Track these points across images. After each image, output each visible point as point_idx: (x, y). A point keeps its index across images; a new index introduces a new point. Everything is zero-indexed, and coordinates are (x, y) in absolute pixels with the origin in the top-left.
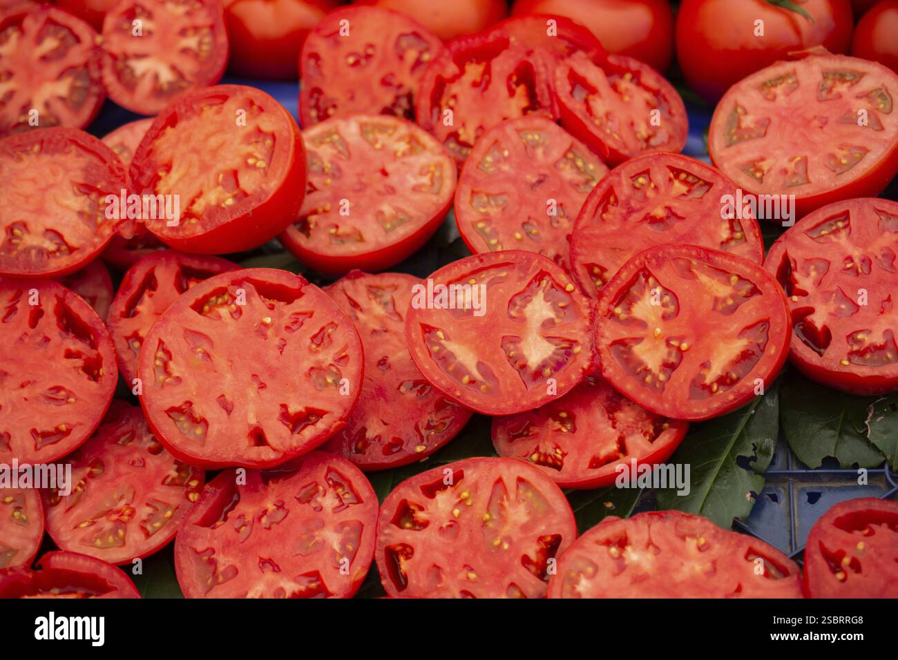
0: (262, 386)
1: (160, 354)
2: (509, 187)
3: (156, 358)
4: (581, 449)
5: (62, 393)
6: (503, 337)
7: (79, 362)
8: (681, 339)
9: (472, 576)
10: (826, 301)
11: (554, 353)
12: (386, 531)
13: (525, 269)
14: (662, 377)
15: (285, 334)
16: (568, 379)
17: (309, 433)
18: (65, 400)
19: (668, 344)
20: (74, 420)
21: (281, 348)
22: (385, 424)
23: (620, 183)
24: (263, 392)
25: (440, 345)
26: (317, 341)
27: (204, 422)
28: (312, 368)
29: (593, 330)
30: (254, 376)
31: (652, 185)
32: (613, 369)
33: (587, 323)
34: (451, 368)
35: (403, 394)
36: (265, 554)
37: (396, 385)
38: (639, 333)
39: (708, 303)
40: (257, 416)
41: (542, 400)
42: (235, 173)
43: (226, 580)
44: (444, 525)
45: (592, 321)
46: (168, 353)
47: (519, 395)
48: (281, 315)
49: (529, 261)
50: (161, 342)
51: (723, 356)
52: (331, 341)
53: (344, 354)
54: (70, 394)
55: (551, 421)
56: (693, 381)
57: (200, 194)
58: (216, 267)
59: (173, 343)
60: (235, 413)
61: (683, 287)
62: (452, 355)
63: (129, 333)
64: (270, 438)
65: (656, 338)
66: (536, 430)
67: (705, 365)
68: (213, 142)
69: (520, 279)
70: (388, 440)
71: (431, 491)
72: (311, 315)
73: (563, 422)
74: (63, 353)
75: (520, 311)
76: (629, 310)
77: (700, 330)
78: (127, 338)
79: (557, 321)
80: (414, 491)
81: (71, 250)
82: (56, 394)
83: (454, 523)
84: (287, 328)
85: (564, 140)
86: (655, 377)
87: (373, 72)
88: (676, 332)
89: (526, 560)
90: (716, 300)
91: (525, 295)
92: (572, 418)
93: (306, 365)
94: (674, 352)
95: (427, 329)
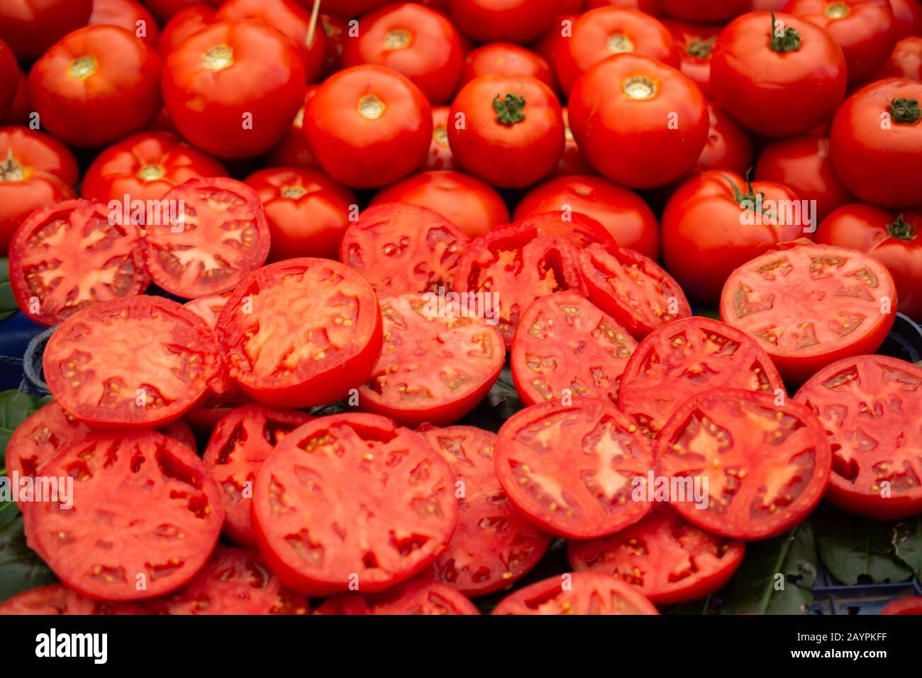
0: (371, 515)
1: (273, 487)
2: (555, 351)
3: (270, 491)
4: (658, 567)
5: (170, 531)
6: (582, 471)
7: (185, 502)
8: (738, 468)
10: (849, 439)
11: (625, 484)
13: (591, 413)
14: (724, 502)
15: (386, 469)
16: (641, 506)
17: (416, 556)
18: (176, 536)
19: (726, 472)
20: (185, 553)
21: (385, 481)
22: (470, 555)
23: (660, 343)
24: (373, 520)
25: (527, 477)
26: (416, 474)
27: (319, 547)
28: (414, 499)
29: (656, 463)
30: (363, 506)
31: (689, 345)
33: (651, 458)
34: (539, 497)
35: (483, 529)
37: (477, 522)
38: (699, 465)
39: (757, 437)
40: (369, 541)
41: (622, 524)
42: (324, 331)
45: (654, 457)
46: (279, 486)
47: (600, 519)
48: (380, 453)
49: (595, 406)
50: (273, 477)
51: (777, 480)
52: (428, 475)
53: (441, 487)
54: (178, 531)
55: (623, 547)
56: (752, 505)
57: (291, 351)
58: (299, 420)
59: (285, 477)
60: (349, 539)
61: (734, 425)
62: (539, 485)
63: (224, 478)
64: (381, 559)
65: (715, 468)
66: (611, 555)
67: (762, 490)
68: (298, 306)
69: (589, 421)
70: (475, 569)
71: (533, 605)
72: (406, 452)
73: (635, 547)
74: (168, 493)
75: (592, 449)
76: (686, 445)
77: (753, 460)
78: (223, 483)
79: (625, 457)
80: (519, 605)
81: (167, 402)
82: (163, 531)
84: (388, 464)
85: (597, 314)
86: (718, 503)
87: (408, 261)
88: (732, 462)
90: (766, 434)
91: (596, 435)
92: (642, 544)
93: (409, 496)
94: (732, 480)
95: (513, 464)
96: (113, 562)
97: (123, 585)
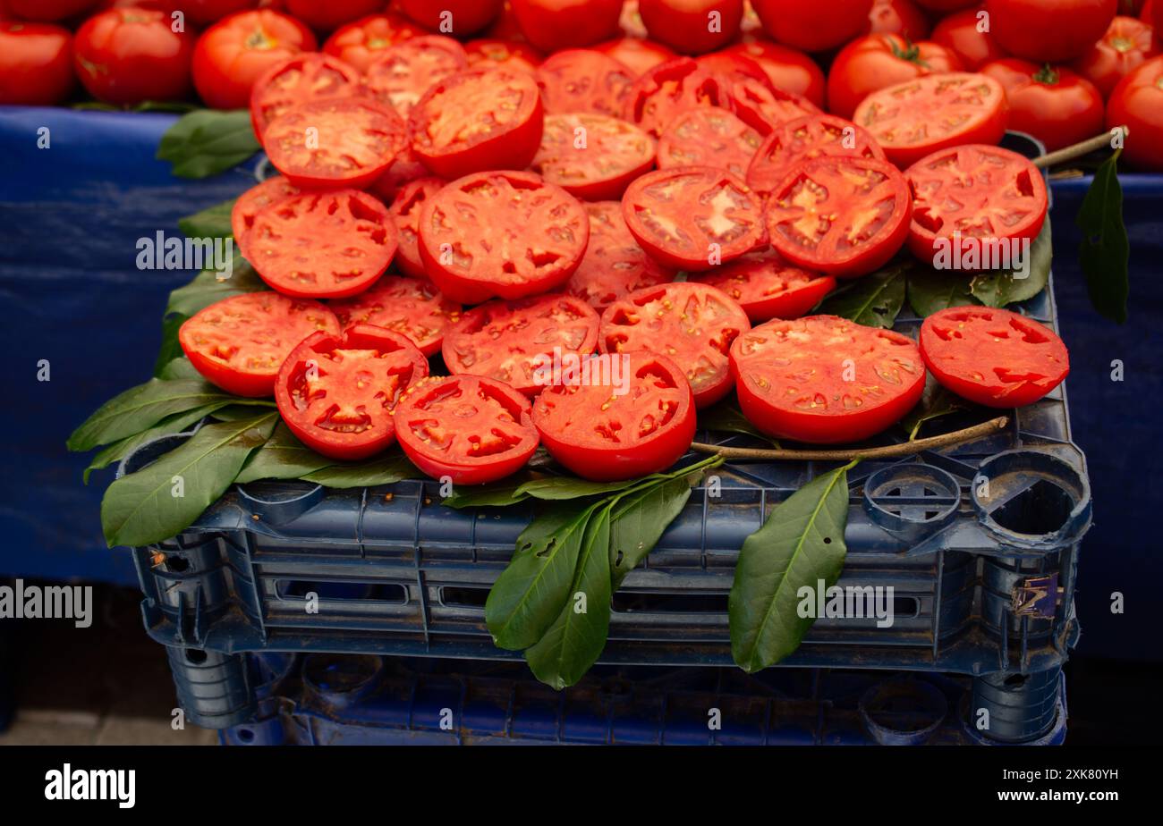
0: (514, 237)
1: (436, 215)
2: (698, 148)
3: (433, 217)
4: (754, 289)
5: (355, 253)
6: (696, 216)
7: (368, 234)
8: (831, 213)
9: (672, 351)
10: (940, 204)
11: (735, 228)
12: (607, 327)
13: (712, 177)
14: (816, 240)
15: (530, 207)
16: (744, 244)
17: (548, 268)
18: (359, 255)
19: (820, 218)
20: (364, 267)
21: (528, 216)
23: (784, 135)
24: (514, 240)
25: (648, 217)
26: (555, 213)
27: (469, 256)
28: (551, 229)
29: (763, 213)
30: (507, 230)
31: (809, 135)
32: (779, 239)
33: (759, 211)
34: (657, 231)
35: (616, 269)
36: (513, 345)
37: (610, 263)
38: (799, 214)
39: (850, 189)
40: (510, 254)
42: (492, 114)
43: (482, 361)
44: (652, 322)
45: (763, 210)
46: (442, 214)
48: (527, 196)
49: (715, 174)
50: (437, 208)
51: (860, 222)
52: (565, 212)
54: (360, 252)
56: (839, 240)
57: (465, 127)
60: (494, 252)
61: (832, 183)
62: (657, 223)
63: (404, 226)
64: (519, 268)
65: (811, 216)
67: (848, 229)
68: (474, 98)
69: (709, 183)
70: (604, 295)
71: (641, 303)
72: (550, 198)
74: (356, 228)
75: (708, 202)
76: (791, 200)
77: (844, 207)
78: (402, 229)
79: (736, 208)
80: (629, 303)
81: (360, 167)
82: (349, 252)
83: (659, 320)
84: (532, 204)
85: (741, 126)
86: (811, 242)
87: (587, 97)
88: (826, 210)
89: (713, 343)
90: (856, 188)
91: (712, 193)
93: (547, 226)
94: (825, 224)
95: (638, 209)
96: (307, 270)
97: (313, 285)
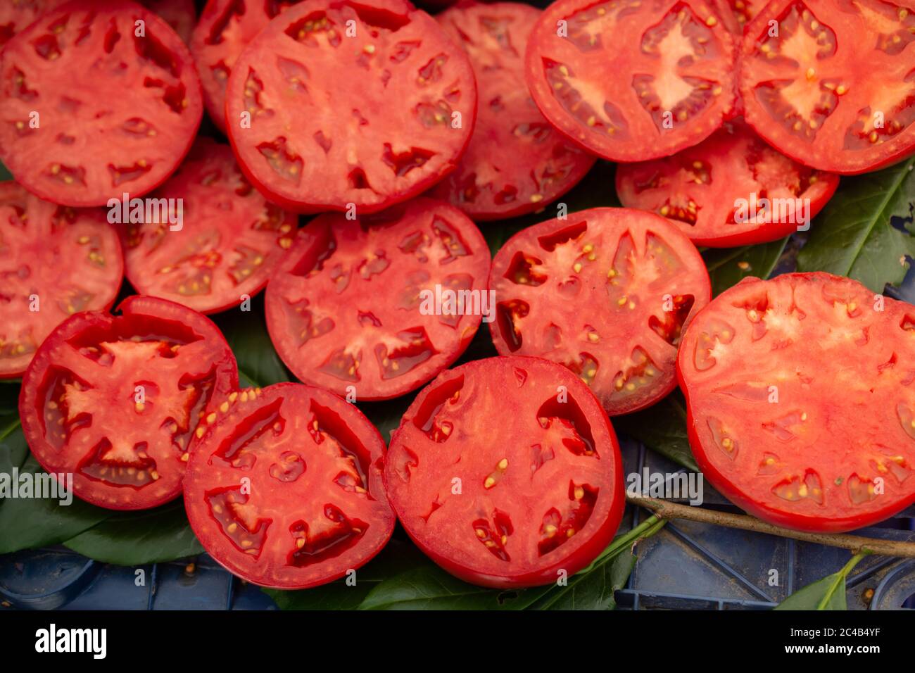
0: (364, 122)
1: (251, 83)
3: (246, 88)
4: (718, 203)
5: (141, 126)
6: (635, 76)
7: (159, 92)
8: (838, 81)
9: (594, 337)
11: (692, 95)
12: (500, 286)
14: (813, 124)
15: (389, 65)
16: (706, 125)
17: (415, 176)
18: (145, 133)
19: (822, 87)
20: (155, 154)
21: (385, 81)
22: (497, 169)
24: (364, 129)
25: (564, 81)
26: (425, 73)
27: (298, 160)
28: (419, 104)
29: (735, 68)
30: (355, 111)
32: (757, 115)
33: (730, 61)
34: (575, 108)
35: (517, 138)
36: (365, 306)
37: (510, 127)
38: (788, 73)
39: (871, 41)
40: (358, 154)
41: (676, 147)
43: (322, 333)
44: (564, 281)
45: (735, 59)
46: (259, 82)
47: (651, 139)
48: (386, 44)
50: (251, 71)
51: (886, 100)
52: (441, 74)
53: (455, 89)
54: (150, 126)
55: (683, 171)
56: (850, 129)
59: (266, 71)
60: (335, 152)
61: (843, 23)
62: (576, 93)
63: (214, 63)
64: (372, 179)
65: (808, 80)
66: (666, 181)
67: (864, 112)
69: (656, 10)
70: (500, 187)
71: (549, 244)
72: (418, 44)
73: (697, 172)
74: (141, 81)
75: (654, 46)
76: (778, 47)
77: (860, 72)
78: (213, 68)
79: (696, 58)
80: (532, 243)
82: (134, 126)
83: (575, 280)
84: (392, 58)
86: (805, 124)
88: (831, 73)
89: (654, 322)
90: (881, 37)
91: (661, 29)
92: (707, 169)
93: (413, 100)
94: (829, 96)
95: (549, 64)
96: (73, 162)
97: (82, 189)
